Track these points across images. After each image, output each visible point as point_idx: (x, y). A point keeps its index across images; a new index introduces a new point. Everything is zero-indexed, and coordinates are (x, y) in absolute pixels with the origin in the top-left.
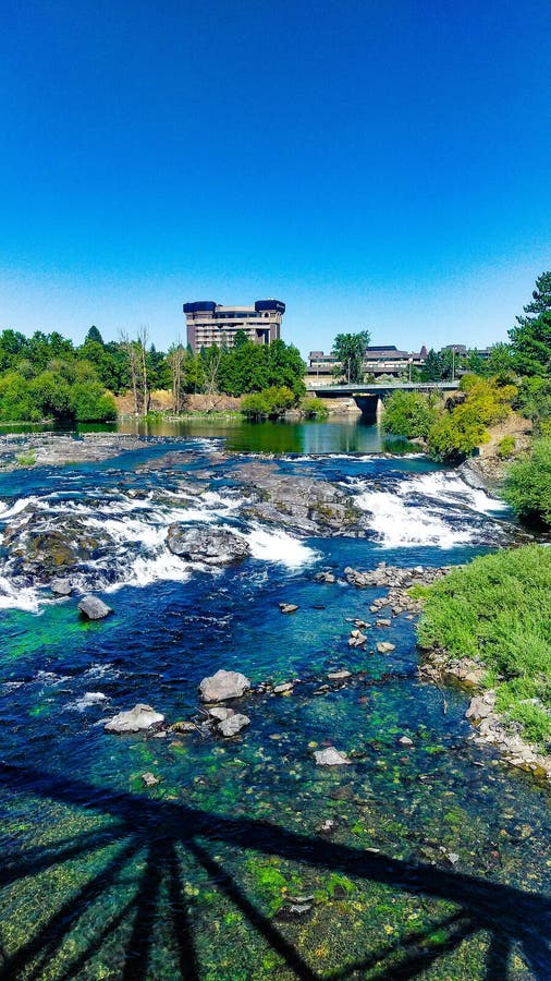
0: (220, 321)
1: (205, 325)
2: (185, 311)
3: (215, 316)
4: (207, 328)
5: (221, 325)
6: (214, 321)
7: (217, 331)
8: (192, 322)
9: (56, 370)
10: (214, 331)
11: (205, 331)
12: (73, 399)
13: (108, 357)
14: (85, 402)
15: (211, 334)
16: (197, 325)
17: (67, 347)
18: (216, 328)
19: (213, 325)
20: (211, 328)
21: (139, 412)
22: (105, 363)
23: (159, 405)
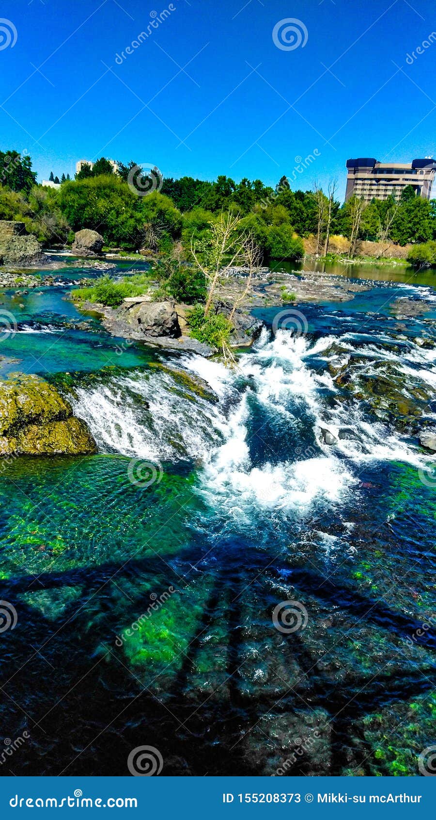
0: (379, 176)
1: (365, 179)
2: (348, 166)
3: (375, 171)
4: (366, 182)
5: (378, 180)
6: (372, 176)
7: (374, 185)
8: (352, 176)
9: (258, 213)
10: (371, 185)
11: (364, 184)
12: (270, 239)
13: (298, 204)
14: (279, 242)
15: (368, 187)
16: (357, 179)
17: (266, 193)
18: (374, 182)
19: (371, 179)
20: (369, 182)
21: (319, 254)
22: (296, 208)
23: (335, 248)
